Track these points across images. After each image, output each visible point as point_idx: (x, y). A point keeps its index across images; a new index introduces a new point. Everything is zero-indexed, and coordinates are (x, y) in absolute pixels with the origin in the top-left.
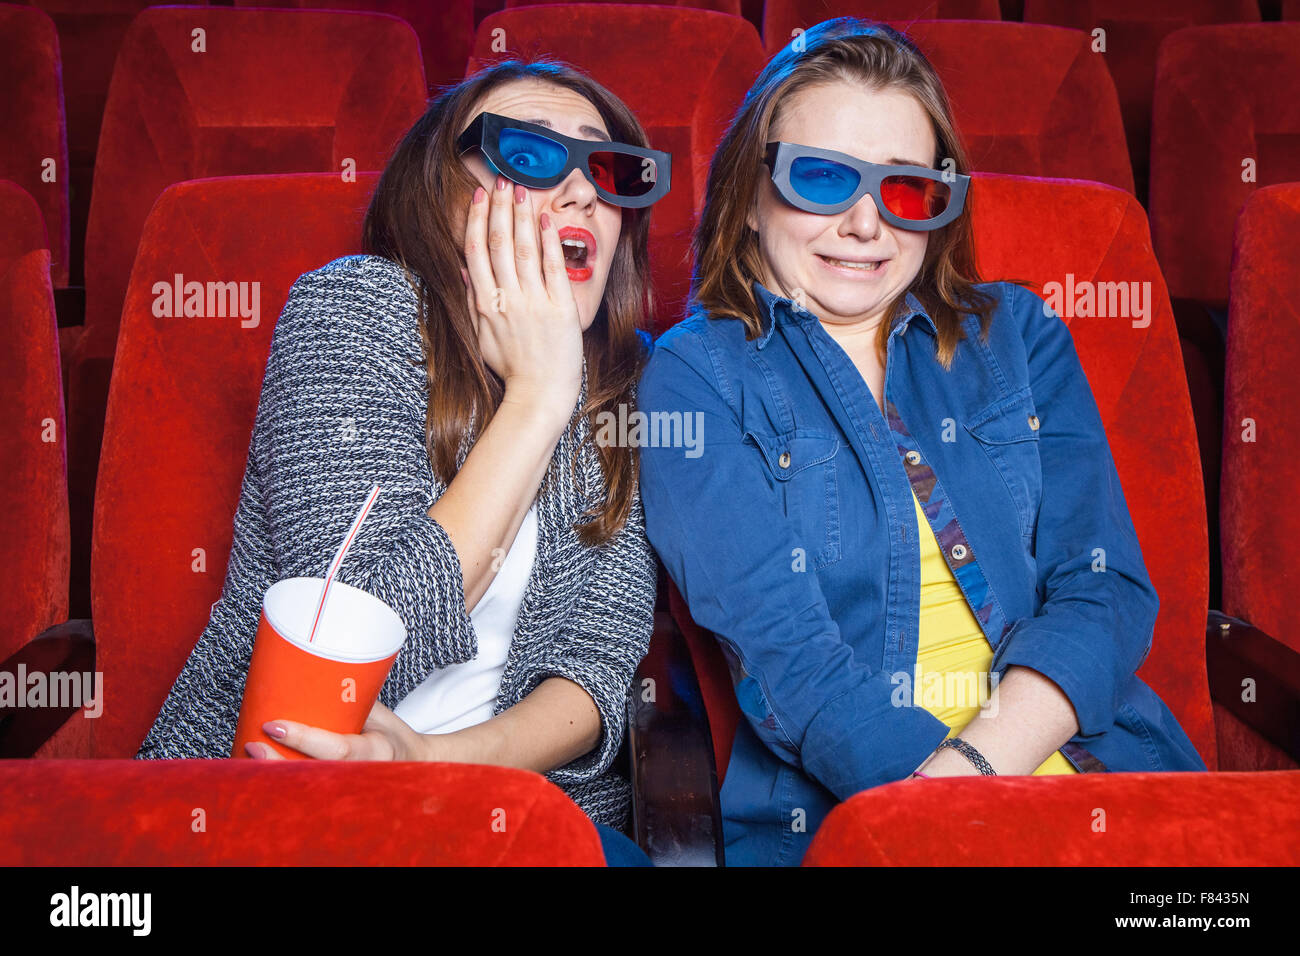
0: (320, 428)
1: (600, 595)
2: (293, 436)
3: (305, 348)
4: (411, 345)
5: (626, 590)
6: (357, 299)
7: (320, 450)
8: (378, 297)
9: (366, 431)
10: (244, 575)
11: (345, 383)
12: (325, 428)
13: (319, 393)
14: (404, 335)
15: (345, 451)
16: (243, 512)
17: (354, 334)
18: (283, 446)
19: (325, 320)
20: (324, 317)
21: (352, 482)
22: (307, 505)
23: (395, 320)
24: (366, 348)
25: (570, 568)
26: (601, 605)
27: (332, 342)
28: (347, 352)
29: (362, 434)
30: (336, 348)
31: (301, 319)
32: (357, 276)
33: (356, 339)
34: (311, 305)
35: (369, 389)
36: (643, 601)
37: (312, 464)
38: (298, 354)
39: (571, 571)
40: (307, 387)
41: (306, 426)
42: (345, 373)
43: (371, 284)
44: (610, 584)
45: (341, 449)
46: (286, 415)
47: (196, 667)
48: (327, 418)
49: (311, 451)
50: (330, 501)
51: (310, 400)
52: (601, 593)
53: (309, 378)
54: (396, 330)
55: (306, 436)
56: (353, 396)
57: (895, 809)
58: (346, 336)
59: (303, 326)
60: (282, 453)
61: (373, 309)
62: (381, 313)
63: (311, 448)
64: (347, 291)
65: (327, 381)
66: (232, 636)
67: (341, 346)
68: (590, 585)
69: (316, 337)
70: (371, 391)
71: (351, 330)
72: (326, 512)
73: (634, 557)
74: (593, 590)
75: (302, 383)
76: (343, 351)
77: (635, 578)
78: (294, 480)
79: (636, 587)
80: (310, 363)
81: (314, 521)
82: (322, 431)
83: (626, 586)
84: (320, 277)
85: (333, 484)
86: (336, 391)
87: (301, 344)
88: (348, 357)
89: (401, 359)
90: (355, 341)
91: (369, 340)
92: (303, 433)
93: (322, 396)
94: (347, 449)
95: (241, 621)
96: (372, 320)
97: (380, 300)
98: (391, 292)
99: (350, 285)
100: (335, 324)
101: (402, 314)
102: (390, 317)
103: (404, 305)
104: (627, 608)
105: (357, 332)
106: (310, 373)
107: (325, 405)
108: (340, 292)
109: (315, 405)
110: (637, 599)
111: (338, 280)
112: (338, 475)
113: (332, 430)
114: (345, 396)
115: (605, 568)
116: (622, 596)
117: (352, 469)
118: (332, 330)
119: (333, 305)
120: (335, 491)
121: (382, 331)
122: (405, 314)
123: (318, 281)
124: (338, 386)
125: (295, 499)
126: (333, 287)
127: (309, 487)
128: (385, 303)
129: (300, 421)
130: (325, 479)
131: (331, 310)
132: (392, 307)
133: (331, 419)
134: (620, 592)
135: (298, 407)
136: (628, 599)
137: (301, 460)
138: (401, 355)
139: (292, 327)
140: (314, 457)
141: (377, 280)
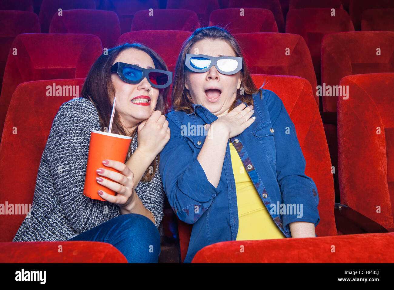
0: (73, 147)
1: (149, 198)
2: (64, 150)
3: (66, 124)
4: (97, 123)
5: (156, 196)
6: (82, 109)
7: (73, 154)
8: (88, 109)
9: (87, 148)
10: (41, 196)
11: (80, 134)
12: (74, 147)
13: (72, 137)
14: (96, 120)
15: (81, 154)
16: (40, 177)
17: (82, 119)
18: (60, 153)
19: (72, 116)
20: (72, 115)
21: (84, 163)
22: (71, 170)
23: (93, 116)
24: (85, 123)
25: (139, 190)
26: (149, 201)
27: (75, 122)
28: (80, 125)
29: (86, 149)
30: (77, 123)
31: (65, 116)
32: (82, 103)
33: (82, 120)
34: (68, 111)
35: (88, 135)
36: (160, 199)
37: (71, 158)
38: (63, 126)
39: (139, 191)
40: (68, 135)
41: (68, 147)
42: (80, 131)
43: (86, 105)
44: (152, 195)
45: (80, 153)
46: (60, 144)
47: (26, 226)
48: (75, 144)
49: (70, 154)
50: (78, 169)
51: (69, 139)
52: (149, 197)
53: (68, 133)
54: (93, 119)
55: (68, 150)
56: (83, 138)
57: (214, 250)
58: (79, 120)
59: (65, 118)
60: (60, 155)
61: (87, 112)
62: (89, 113)
63: (70, 153)
64: (79, 107)
65: (74, 133)
66: (38, 215)
67: (78, 123)
68: (146, 195)
69: (70, 121)
70: (88, 136)
71: (81, 118)
72: (77, 172)
73: (158, 186)
74: (147, 197)
75: (65, 134)
76: (79, 124)
77: (158, 192)
78: (65, 163)
79: (159, 195)
80: (68, 128)
81: (74, 175)
82: (73, 148)
83: (156, 195)
84: (70, 103)
85: (78, 164)
86: (77, 136)
87: (64, 123)
88: (81, 126)
89: (95, 127)
90: (82, 121)
91: (86, 121)
92: (67, 149)
93: (73, 138)
94: (82, 153)
95: (41, 210)
96: (87, 115)
97: (89, 110)
98: (91, 107)
99: (80, 105)
100: (76, 116)
101: (95, 114)
102: (92, 115)
103: (95, 111)
104: (156, 201)
105: (83, 119)
106: (68, 131)
107: (74, 140)
108: (77, 107)
109: (71, 140)
110: (159, 198)
111: (76, 104)
112: (80, 161)
113: (77, 148)
114: (80, 138)
115: (150, 190)
116: (155, 198)
117: (83, 159)
118: (75, 118)
119: (75, 111)
120: (79, 166)
121: (89, 119)
122: (96, 114)
123: (70, 104)
124: (78, 135)
125: (66, 169)
126: (74, 106)
127: (71, 165)
128: (90, 111)
129: (66, 145)
130: (76, 162)
131: (74, 113)
132: (92, 112)
133: (76, 144)
134: (154, 197)
135: (65, 141)
136: (157, 198)
137: (67, 157)
138: (95, 126)
139: (61, 118)
140: (71, 156)
141: (87, 104)
